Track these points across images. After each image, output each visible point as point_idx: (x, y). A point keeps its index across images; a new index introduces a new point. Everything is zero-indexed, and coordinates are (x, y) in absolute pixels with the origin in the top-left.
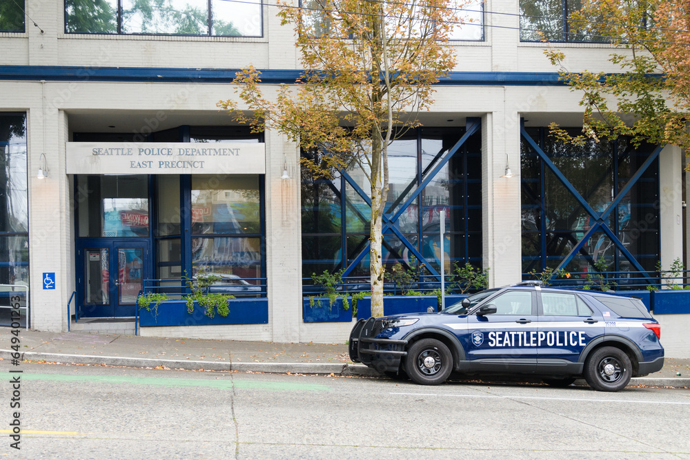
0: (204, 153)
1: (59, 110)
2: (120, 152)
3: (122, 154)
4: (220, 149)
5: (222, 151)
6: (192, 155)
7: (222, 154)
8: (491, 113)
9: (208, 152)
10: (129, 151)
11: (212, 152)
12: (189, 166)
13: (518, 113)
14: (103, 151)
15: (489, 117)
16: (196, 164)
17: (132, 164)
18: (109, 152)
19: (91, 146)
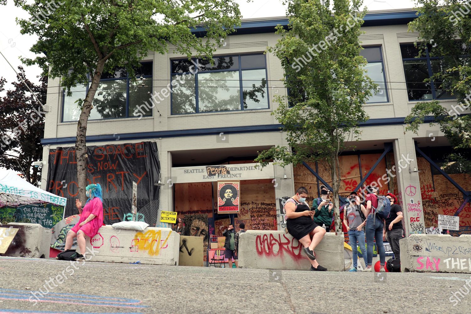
0: (241, 169)
1: (168, 152)
2: (198, 171)
3: (199, 172)
4: (249, 167)
5: (250, 168)
6: (235, 170)
7: (251, 169)
8: (397, 139)
9: (243, 169)
10: (202, 171)
11: (245, 168)
12: (233, 176)
13: (413, 138)
14: (189, 171)
15: (396, 142)
16: (237, 175)
17: (204, 177)
18: (192, 171)
19: (183, 169)
